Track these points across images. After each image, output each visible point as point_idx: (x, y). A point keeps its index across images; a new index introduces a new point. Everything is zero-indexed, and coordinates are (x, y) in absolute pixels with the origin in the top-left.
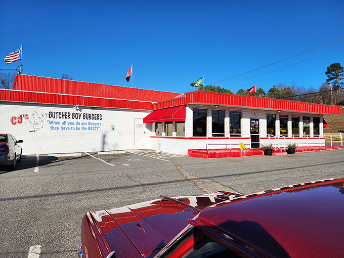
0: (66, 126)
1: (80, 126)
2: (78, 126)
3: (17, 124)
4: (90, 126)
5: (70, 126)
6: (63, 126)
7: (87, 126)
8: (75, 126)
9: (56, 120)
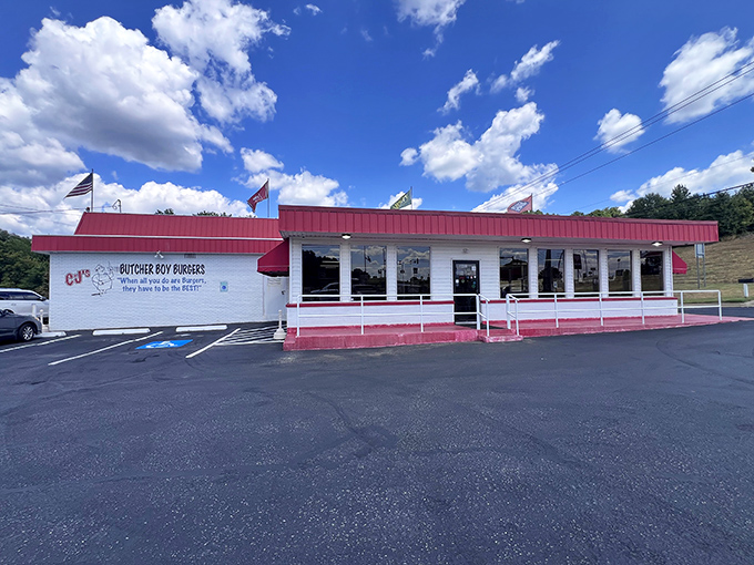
0: (147, 285)
1: (169, 285)
2: (166, 285)
3: (74, 284)
4: (186, 284)
5: (153, 285)
6: (142, 286)
7: (180, 285)
8: (160, 285)
9: (131, 277)
